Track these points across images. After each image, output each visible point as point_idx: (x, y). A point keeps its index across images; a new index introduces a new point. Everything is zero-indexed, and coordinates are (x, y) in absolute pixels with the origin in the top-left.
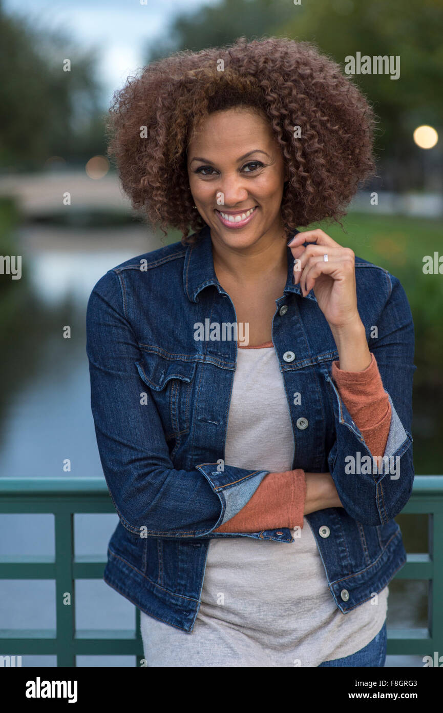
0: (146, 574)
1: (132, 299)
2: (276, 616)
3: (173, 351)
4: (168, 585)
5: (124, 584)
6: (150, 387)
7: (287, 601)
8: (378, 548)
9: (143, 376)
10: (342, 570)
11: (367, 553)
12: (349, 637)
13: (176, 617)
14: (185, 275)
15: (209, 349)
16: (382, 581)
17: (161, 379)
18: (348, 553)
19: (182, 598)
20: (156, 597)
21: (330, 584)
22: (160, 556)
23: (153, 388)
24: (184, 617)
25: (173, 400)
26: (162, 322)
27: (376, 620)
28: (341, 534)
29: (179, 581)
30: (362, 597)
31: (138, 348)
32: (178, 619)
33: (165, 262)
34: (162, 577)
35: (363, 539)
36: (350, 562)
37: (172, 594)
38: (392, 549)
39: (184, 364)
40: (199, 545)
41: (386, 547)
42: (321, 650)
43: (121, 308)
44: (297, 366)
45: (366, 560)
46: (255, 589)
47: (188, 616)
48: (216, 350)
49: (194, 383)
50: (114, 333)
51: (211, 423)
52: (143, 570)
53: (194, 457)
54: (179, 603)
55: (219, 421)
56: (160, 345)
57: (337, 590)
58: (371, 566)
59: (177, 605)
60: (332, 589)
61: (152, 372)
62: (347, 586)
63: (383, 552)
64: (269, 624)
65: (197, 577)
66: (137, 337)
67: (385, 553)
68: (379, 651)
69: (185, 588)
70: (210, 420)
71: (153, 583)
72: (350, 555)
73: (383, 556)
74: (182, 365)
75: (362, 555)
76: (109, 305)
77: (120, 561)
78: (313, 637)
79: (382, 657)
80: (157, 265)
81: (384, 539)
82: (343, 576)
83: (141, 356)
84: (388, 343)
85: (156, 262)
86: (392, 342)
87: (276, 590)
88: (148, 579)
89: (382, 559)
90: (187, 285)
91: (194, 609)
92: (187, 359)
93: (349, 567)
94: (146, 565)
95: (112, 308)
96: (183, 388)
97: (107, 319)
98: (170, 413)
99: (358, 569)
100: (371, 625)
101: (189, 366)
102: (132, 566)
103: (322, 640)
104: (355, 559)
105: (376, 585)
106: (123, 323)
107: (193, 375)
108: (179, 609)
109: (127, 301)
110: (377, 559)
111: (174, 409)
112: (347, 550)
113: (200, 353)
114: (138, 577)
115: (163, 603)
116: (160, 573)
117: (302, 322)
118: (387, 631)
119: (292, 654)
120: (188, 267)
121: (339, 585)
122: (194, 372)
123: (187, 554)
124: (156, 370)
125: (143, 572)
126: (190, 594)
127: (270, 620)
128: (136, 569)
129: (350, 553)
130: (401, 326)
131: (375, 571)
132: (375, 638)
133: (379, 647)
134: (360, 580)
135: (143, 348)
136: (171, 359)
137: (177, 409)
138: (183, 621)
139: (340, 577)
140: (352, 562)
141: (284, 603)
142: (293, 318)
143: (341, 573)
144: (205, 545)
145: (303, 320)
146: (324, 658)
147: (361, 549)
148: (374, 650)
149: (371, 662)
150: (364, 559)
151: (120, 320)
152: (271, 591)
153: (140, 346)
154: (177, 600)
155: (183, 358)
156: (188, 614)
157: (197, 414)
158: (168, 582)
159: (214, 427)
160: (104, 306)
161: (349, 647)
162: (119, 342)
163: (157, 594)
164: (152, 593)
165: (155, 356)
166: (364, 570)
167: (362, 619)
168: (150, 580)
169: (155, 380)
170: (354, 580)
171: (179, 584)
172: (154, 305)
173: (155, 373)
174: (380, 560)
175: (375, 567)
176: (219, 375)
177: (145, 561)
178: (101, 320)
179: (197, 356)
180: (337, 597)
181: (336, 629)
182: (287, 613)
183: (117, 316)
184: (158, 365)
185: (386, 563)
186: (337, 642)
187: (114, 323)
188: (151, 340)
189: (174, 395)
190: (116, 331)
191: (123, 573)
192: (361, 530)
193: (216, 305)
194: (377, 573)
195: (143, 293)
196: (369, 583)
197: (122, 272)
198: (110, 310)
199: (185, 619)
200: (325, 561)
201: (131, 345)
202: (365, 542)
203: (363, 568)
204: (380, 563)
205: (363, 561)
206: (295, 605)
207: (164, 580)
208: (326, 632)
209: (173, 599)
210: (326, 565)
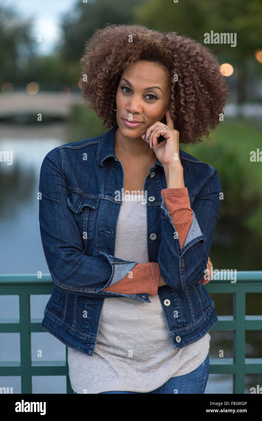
0: (65, 322)
1: (67, 162)
2: (145, 351)
3: (87, 193)
4: (78, 328)
5: (53, 328)
6: (73, 210)
7: (151, 342)
8: (201, 313)
9: (69, 204)
10: (178, 325)
11: (193, 316)
12: (187, 363)
13: (84, 347)
14: (98, 151)
15: (107, 192)
16: (202, 332)
17: (79, 207)
18: (182, 315)
19: (86, 336)
20: (71, 335)
21: (170, 332)
22: (75, 311)
23: (74, 211)
24: (88, 347)
25: (85, 219)
26: (83, 176)
27: (202, 354)
28: (178, 304)
29: (85, 326)
30: (189, 341)
31: (68, 189)
32: (85, 348)
33: (87, 145)
34: (75, 323)
35: (191, 308)
36: (183, 320)
37: (81, 333)
38: (209, 315)
39: (93, 200)
40: (97, 306)
41: (205, 313)
42: (170, 370)
43: (61, 166)
44: (155, 204)
45: (193, 320)
46: (132, 335)
47: (90, 346)
48: (111, 193)
49: (98, 210)
50: (56, 179)
51: (107, 233)
52: (63, 319)
53: (97, 254)
54: (85, 339)
55: (111, 232)
56: (81, 188)
57: (174, 336)
58: (196, 323)
59: (83, 340)
60: (171, 335)
61: (74, 203)
62: (181, 334)
63: (204, 316)
64: (140, 355)
65: (95, 324)
66: (68, 183)
67: (205, 317)
68: (204, 371)
69: (88, 330)
70: (106, 231)
71: (69, 327)
72: (183, 316)
73: (203, 318)
74: (92, 200)
75: (191, 317)
76: (54, 165)
77: (50, 315)
78: (166, 364)
79: (206, 375)
80: (82, 147)
81: (205, 308)
82: (178, 328)
83: (70, 194)
84: (205, 198)
85: (82, 145)
86: (207, 198)
87: (144, 335)
88: (66, 324)
89: (203, 320)
90: (98, 157)
91: (94, 342)
92: (95, 197)
93: (182, 323)
94: (65, 316)
95: (56, 166)
96: (91, 212)
97: (53, 172)
98: (82, 226)
99: (188, 324)
100: (200, 356)
101: (96, 201)
102: (57, 317)
103: (171, 364)
104: (186, 319)
105: (198, 334)
106: (61, 175)
107: (97, 206)
108: (85, 342)
109: (64, 162)
110: (200, 319)
111: (85, 224)
112: (181, 313)
113: (102, 194)
114: (60, 323)
115: (75, 338)
116: (74, 321)
117: (161, 184)
118: (210, 360)
119: (154, 373)
120: (100, 148)
121: (175, 333)
122: (98, 204)
123: (90, 311)
124: (77, 202)
125: (63, 320)
126: (91, 334)
127: (141, 353)
128: (59, 319)
129: (183, 315)
130: (213, 192)
131: (198, 326)
132: (202, 364)
133: (205, 369)
134: (188, 331)
135: (71, 189)
136: (86, 197)
137: (87, 224)
138: (88, 349)
139: (176, 329)
140: (184, 321)
141: (149, 343)
142: (157, 181)
143: (177, 326)
144: (100, 306)
145: (162, 183)
146: (172, 375)
147: (190, 313)
148: (201, 371)
149: (200, 377)
150: (192, 320)
151: (60, 173)
152: (141, 336)
153: (69, 188)
154: (84, 337)
155: (93, 197)
156: (90, 345)
157: (99, 227)
158: (78, 326)
159: (109, 235)
160: (51, 164)
161: (187, 369)
162: (58, 184)
163: (71, 333)
164: (69, 332)
165: (77, 194)
166: (191, 325)
167: (193, 352)
168: (67, 325)
169: (76, 207)
170: (185, 331)
171: (85, 328)
172: (79, 167)
173: (76, 203)
174: (202, 320)
175: (199, 324)
176: (112, 206)
177: (65, 314)
178: (49, 172)
179: (100, 195)
180: (173, 340)
181: (179, 358)
182: (151, 348)
183: (58, 170)
184: (78, 199)
185: (206, 322)
186: (180, 365)
187: (56, 174)
188: (76, 185)
189: (86, 216)
190: (57, 178)
191: (52, 321)
192: (190, 302)
193: (113, 169)
194: (199, 327)
195: (73, 160)
196: (195, 333)
197: (63, 148)
198: (55, 167)
199: (89, 348)
200: (167, 319)
201: (65, 186)
202: (193, 310)
203: (191, 324)
204: (202, 322)
205: (191, 320)
206: (155, 344)
207: (76, 325)
208: (173, 360)
209: (81, 336)
210: (167, 321)
